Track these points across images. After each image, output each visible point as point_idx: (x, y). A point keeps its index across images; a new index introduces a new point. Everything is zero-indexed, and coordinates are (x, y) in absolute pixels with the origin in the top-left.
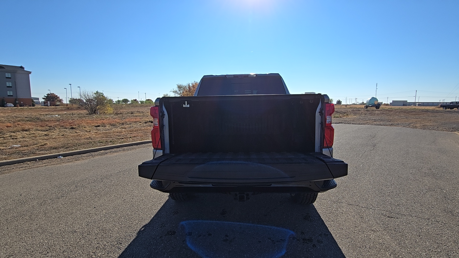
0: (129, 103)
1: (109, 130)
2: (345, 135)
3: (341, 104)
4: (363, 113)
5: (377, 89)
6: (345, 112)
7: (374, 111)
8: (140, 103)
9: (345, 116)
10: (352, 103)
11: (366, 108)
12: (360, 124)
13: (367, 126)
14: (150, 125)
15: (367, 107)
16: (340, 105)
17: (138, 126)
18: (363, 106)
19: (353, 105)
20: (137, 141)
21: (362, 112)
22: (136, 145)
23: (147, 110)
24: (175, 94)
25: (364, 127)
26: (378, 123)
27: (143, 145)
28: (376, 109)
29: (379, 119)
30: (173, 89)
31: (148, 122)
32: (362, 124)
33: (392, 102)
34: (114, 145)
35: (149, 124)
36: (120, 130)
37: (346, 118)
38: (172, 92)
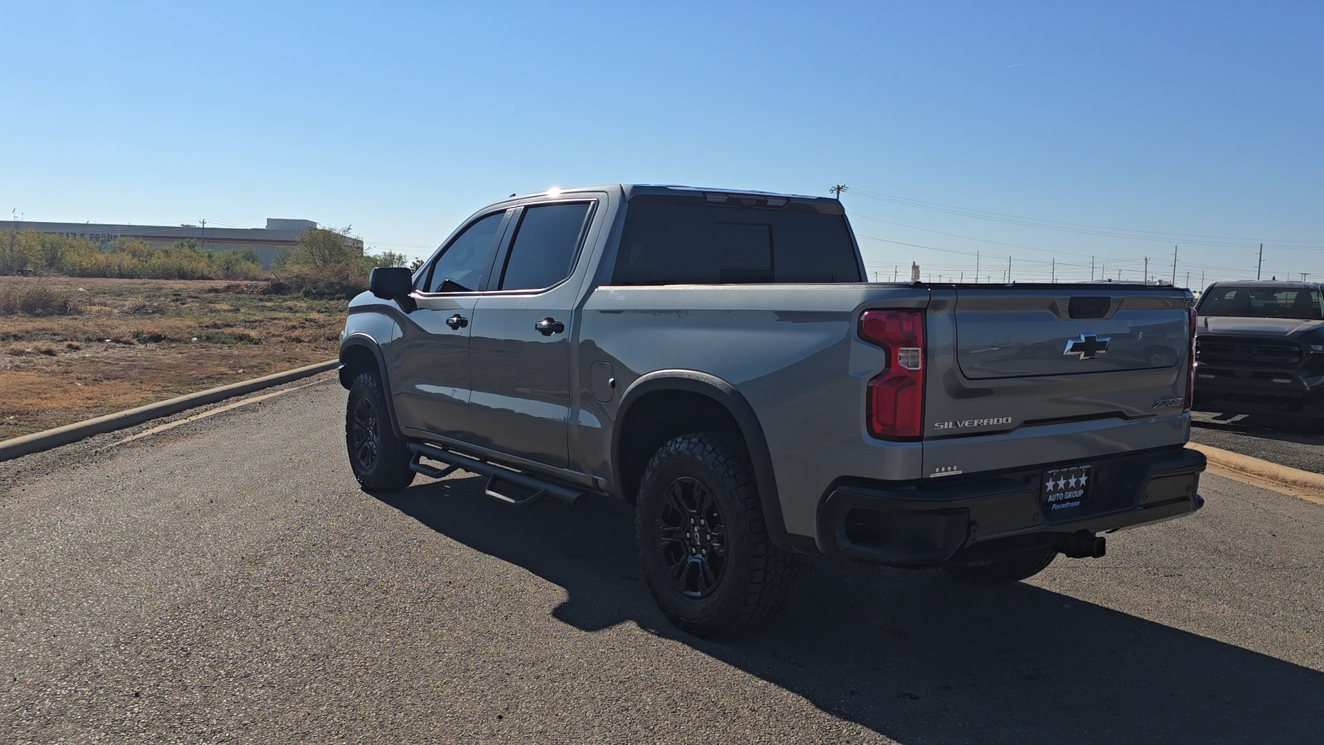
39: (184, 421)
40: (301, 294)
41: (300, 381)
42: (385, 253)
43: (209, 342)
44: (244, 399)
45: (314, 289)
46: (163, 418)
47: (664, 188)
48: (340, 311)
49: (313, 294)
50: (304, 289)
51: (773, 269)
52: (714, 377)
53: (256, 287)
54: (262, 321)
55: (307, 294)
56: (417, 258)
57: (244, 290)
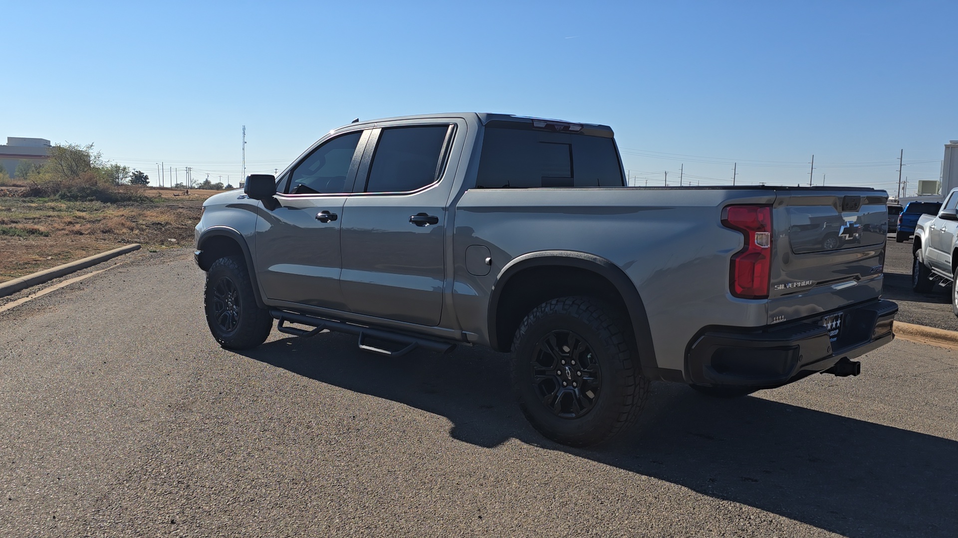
3: (148, 185)
5: (246, 143)
16: (143, 187)
39: (26, 299)
40: (57, 196)
41: (101, 265)
42: (112, 165)
43: (6, 235)
44: (64, 280)
45: (69, 193)
46: (7, 297)
47: (509, 116)
48: (96, 210)
49: (68, 197)
50: (60, 192)
51: (572, 176)
52: (589, 255)
53: (16, 191)
54: (40, 218)
55: (63, 197)
56: (134, 169)
57: (7, 194)
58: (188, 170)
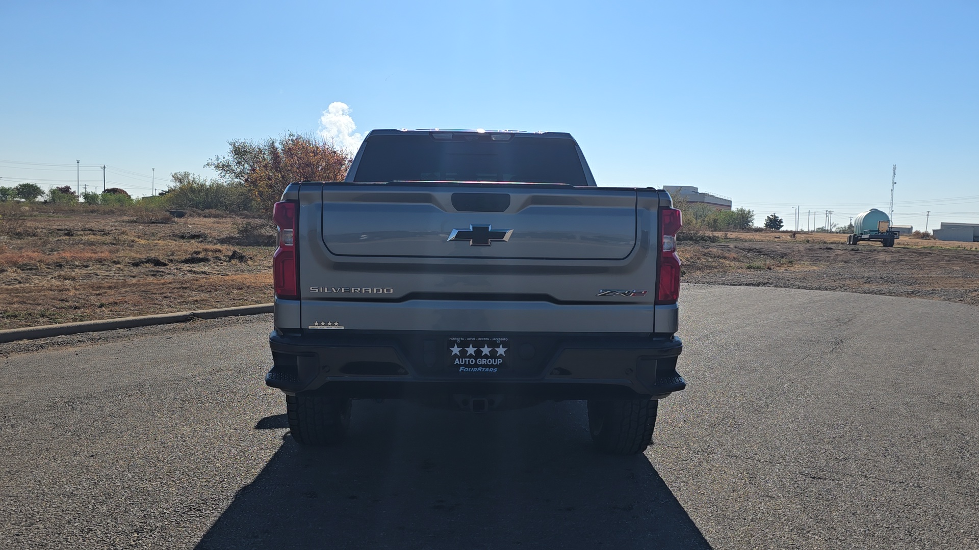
0: (40, 199)
1: (20, 282)
2: (764, 316)
3: (782, 229)
4: (840, 258)
5: (895, 183)
6: (786, 254)
7: (874, 253)
8: (81, 200)
9: (782, 264)
10: (817, 227)
11: (851, 243)
12: (820, 289)
13: (839, 294)
14: (154, 271)
15: (855, 240)
16: (776, 232)
17: (113, 274)
18: (844, 238)
19: (817, 232)
20: (128, 316)
21: (837, 255)
22: (127, 328)
23: (116, 224)
24: (223, 174)
25: (828, 296)
26: (874, 287)
27: (149, 327)
28: (884, 246)
29: (881, 278)
30: (218, 158)
31: (143, 262)
32: (827, 289)
33: (939, 228)
34: (58, 325)
35: (147, 270)
36: (56, 283)
37: (786, 270)
38: (213, 167)
56: (769, 213)
58: (829, 213)
